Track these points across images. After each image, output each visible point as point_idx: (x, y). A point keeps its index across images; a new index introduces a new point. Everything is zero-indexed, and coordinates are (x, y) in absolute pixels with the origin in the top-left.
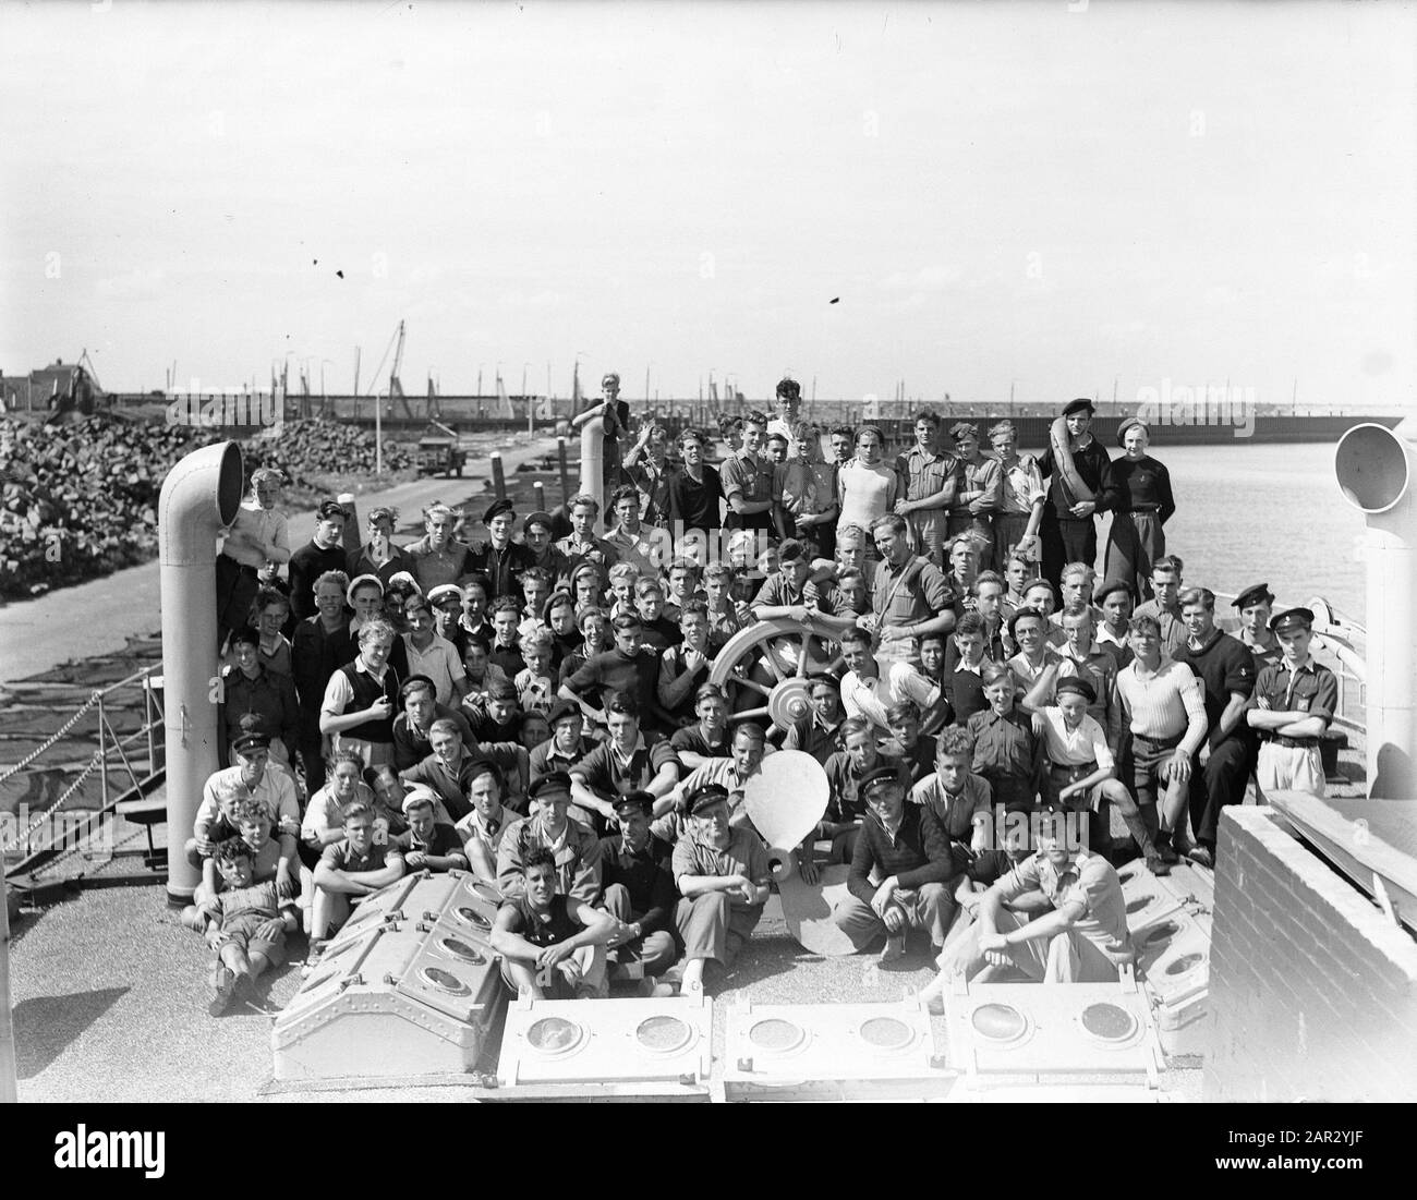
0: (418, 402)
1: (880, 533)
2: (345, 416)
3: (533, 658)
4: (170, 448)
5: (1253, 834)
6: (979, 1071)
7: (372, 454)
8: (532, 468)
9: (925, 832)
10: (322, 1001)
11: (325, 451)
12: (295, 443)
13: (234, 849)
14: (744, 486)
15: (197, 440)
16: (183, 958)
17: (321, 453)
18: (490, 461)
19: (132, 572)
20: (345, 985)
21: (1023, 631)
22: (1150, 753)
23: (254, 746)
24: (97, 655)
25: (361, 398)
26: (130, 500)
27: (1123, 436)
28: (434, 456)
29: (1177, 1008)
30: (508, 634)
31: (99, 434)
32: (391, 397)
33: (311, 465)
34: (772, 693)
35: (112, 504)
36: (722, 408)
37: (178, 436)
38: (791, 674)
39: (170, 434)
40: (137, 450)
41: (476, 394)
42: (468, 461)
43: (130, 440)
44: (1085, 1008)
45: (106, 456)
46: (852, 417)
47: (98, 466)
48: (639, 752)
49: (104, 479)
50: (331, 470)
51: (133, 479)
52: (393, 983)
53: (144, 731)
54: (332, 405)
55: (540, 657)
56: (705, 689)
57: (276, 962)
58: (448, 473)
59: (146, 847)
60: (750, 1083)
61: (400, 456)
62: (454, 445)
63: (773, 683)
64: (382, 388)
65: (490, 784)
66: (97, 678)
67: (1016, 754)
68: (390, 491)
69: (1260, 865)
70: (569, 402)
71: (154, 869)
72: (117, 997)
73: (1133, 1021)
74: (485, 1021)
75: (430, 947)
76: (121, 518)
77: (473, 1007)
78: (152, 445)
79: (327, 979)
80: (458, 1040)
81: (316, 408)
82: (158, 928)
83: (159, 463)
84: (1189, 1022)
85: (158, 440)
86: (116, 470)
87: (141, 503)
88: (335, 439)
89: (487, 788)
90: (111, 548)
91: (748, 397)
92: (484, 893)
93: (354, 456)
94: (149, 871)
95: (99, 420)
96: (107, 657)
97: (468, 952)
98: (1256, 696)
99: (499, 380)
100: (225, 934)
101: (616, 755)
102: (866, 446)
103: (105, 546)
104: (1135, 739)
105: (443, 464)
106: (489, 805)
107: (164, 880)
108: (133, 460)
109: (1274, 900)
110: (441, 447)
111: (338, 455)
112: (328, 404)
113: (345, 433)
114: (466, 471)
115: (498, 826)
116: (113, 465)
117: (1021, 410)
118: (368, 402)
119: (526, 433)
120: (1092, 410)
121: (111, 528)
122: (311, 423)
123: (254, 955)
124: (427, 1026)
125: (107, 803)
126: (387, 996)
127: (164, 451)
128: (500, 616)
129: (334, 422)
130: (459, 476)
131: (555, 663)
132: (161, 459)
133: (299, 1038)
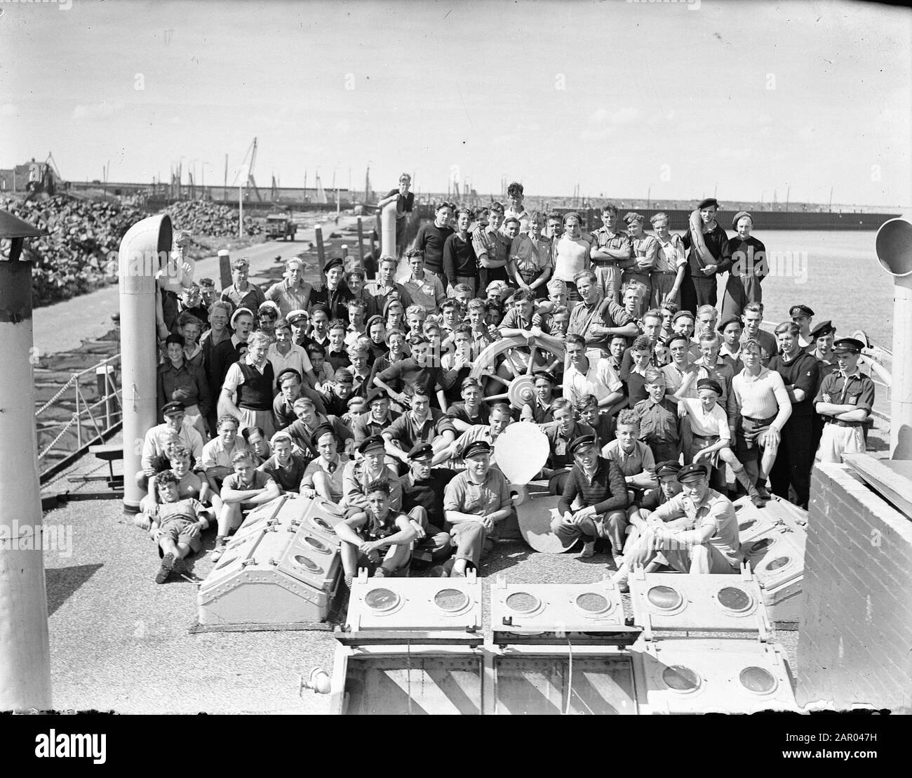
0: (265, 192)
1: (580, 283)
2: (218, 199)
3: (356, 359)
4: (107, 217)
5: (837, 481)
6: (653, 629)
7: (236, 225)
8: (339, 236)
9: (610, 477)
10: (230, 575)
11: (207, 222)
12: (187, 216)
13: (166, 478)
14: (489, 249)
15: (124, 213)
16: (135, 546)
17: (203, 223)
18: (314, 231)
19: (83, 297)
20: (244, 565)
21: (675, 349)
22: (753, 428)
23: (175, 411)
24: (63, 351)
25: (228, 188)
26: (82, 251)
27: (736, 223)
28: (276, 226)
29: (773, 591)
30: (339, 343)
31: (61, 208)
32: (248, 188)
33: (197, 231)
34: (510, 384)
35: (70, 254)
36: (462, 199)
37: (112, 210)
38: (523, 372)
39: (106, 209)
40: (86, 218)
41: (303, 187)
42: (298, 230)
43: (81, 212)
44: (719, 590)
45: (66, 222)
46: (545, 207)
47: (61, 229)
48: (428, 421)
49: (65, 237)
50: (210, 234)
51: (84, 237)
52: (275, 565)
53: (103, 400)
54: (209, 192)
55: (360, 358)
56: (467, 381)
57: (195, 549)
58: (286, 238)
59: (108, 474)
60: (509, 633)
61: (254, 226)
62: (289, 220)
63: (512, 378)
64: (242, 181)
65: (330, 440)
66: (63, 366)
67: (668, 427)
68: (248, 249)
69: (841, 501)
70: (363, 193)
71: (114, 489)
72: (96, 569)
73: (750, 600)
74: (333, 590)
75: (297, 542)
76: (76, 263)
77: (326, 581)
78: (95, 216)
79: (232, 561)
80: (316, 601)
81: (199, 194)
82: (118, 526)
83: (100, 227)
84: (781, 601)
85: (99, 213)
86: (72, 231)
87: (89, 253)
88: (212, 214)
89: (328, 442)
90: (70, 282)
91: (479, 192)
92: (328, 508)
93: (225, 226)
94: (110, 490)
95: (61, 198)
96: (69, 352)
97: (319, 546)
98: (822, 394)
99: (318, 178)
100: (162, 531)
101: (414, 422)
102: (571, 226)
103: (66, 280)
104: (744, 419)
105: (283, 232)
106: (330, 453)
107: (121, 496)
108: (83, 225)
109: (851, 524)
110: (281, 221)
111: (215, 224)
112: (207, 191)
113: (219, 211)
114: (297, 237)
115: (335, 466)
116: (71, 228)
117: (655, 204)
118: (233, 191)
119: (335, 213)
120: (717, 206)
121: (69, 269)
122: (197, 203)
123: (182, 544)
124: (296, 592)
125: (81, 446)
126: (271, 572)
127: (103, 220)
128: (333, 332)
129: (212, 203)
130: (292, 240)
131: (370, 362)
132: (101, 225)
133: (216, 598)
